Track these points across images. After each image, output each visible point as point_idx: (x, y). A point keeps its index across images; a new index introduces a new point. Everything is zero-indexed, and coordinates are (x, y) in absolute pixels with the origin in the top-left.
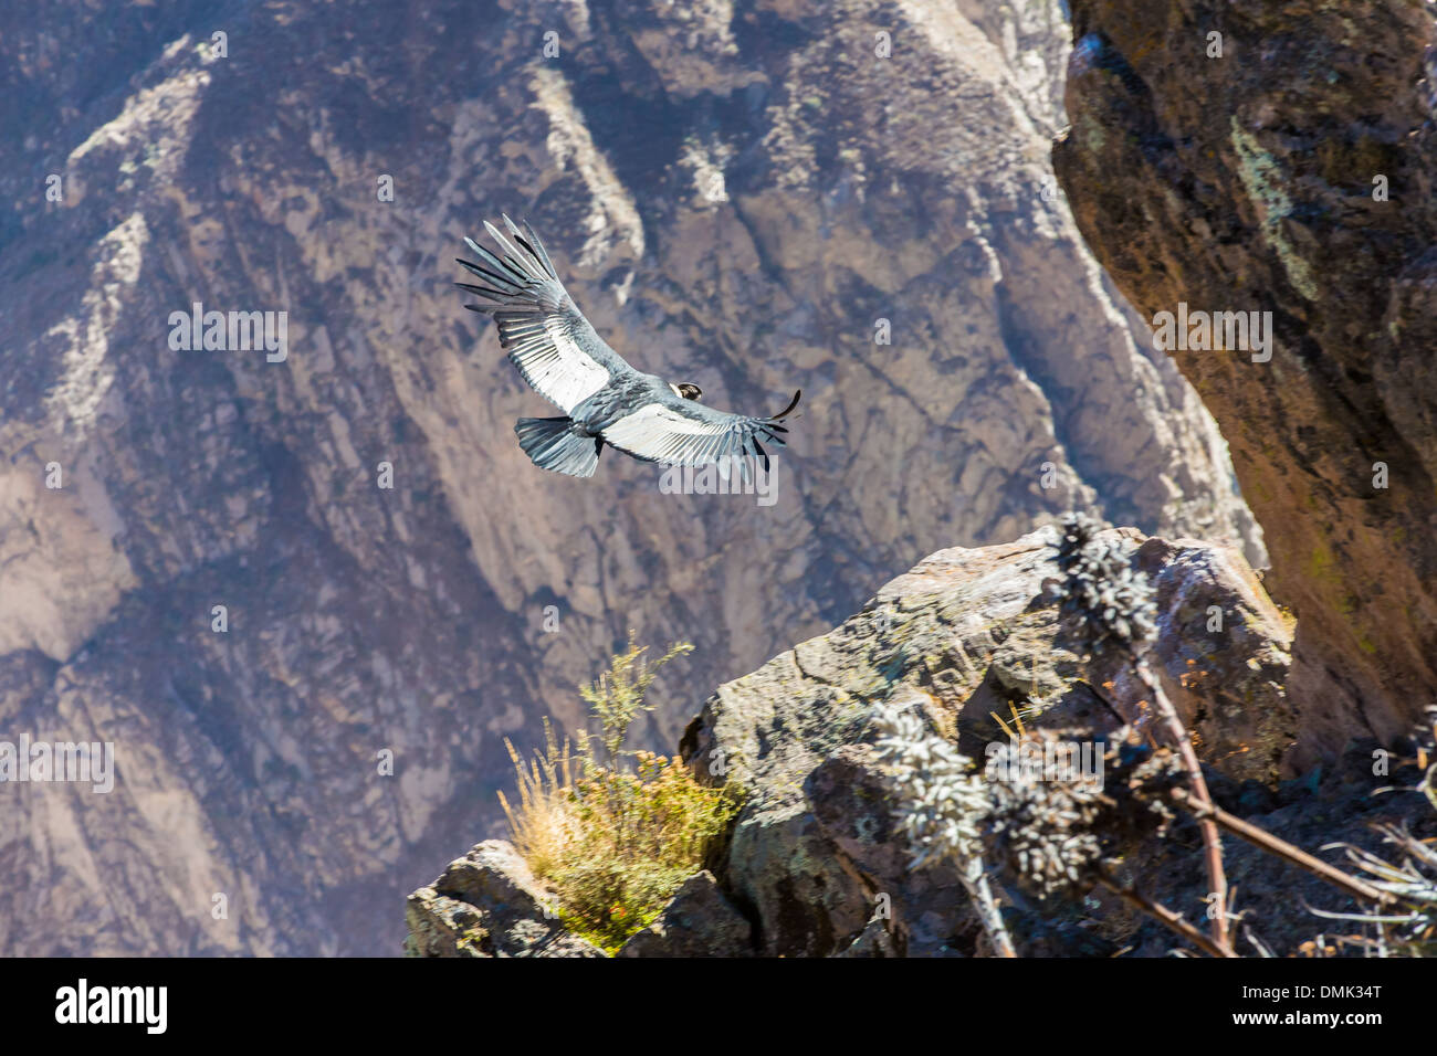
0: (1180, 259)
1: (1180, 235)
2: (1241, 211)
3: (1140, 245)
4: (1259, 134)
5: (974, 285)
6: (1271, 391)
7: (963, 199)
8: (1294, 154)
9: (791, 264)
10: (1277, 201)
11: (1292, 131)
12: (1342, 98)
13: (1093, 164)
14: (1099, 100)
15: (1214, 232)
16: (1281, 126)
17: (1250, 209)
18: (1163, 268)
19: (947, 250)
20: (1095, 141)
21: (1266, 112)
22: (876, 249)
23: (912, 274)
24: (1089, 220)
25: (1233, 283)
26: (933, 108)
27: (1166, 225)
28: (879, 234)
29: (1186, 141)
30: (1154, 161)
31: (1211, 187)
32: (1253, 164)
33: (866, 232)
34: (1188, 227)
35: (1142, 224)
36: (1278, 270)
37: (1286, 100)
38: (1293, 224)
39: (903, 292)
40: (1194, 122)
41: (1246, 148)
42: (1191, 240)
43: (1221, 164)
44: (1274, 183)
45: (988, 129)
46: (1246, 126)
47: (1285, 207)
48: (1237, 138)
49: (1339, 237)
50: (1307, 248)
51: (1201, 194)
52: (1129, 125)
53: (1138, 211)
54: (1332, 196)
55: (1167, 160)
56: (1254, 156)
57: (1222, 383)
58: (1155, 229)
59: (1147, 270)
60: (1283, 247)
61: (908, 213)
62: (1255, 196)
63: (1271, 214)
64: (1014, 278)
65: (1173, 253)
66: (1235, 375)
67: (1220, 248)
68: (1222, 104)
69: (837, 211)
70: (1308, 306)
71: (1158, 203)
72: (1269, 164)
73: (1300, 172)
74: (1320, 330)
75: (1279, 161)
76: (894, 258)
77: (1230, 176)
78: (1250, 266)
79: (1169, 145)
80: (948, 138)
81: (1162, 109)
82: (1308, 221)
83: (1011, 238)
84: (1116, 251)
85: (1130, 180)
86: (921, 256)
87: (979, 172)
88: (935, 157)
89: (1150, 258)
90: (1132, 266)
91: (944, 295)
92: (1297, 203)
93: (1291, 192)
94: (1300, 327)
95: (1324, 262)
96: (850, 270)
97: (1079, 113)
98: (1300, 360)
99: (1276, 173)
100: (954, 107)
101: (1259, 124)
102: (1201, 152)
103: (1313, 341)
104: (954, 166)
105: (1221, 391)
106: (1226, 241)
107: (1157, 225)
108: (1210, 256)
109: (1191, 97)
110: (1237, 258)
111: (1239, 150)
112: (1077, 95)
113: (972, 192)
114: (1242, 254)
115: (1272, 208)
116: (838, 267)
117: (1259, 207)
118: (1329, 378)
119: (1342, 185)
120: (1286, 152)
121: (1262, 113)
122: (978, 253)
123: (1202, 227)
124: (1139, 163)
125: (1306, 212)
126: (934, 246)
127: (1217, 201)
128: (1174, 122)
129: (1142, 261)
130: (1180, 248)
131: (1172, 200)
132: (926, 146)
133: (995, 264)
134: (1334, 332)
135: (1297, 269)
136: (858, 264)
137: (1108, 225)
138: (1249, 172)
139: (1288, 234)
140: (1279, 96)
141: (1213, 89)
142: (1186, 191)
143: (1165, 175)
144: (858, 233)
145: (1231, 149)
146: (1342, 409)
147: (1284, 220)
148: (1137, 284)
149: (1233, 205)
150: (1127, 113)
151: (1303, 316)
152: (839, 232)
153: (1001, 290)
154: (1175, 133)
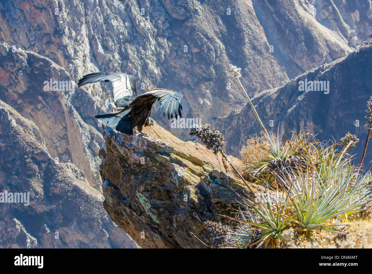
0: (132, 221)
1: (131, 216)
2: (141, 209)
3: (123, 220)
4: (142, 193)
5: (104, 238)
6: (154, 243)
7: (98, 222)
8: (149, 196)
9: (68, 241)
10: (148, 205)
11: (148, 191)
12: (157, 182)
13: (111, 205)
14: (110, 193)
15: (137, 214)
16: (146, 190)
17: (143, 208)
18: (129, 223)
19: (97, 233)
20: (111, 201)
21: (142, 188)
22: (83, 235)
23: (91, 239)
24: (113, 217)
25: (143, 223)
26: (89, 205)
27: (127, 214)
28: (83, 232)
29: (128, 197)
30: (123, 202)
31: (135, 205)
32: (142, 199)
33: (81, 232)
34: (132, 214)
35: (123, 215)
36: (151, 219)
37: (146, 185)
38: (152, 209)
39: (90, 243)
40: (129, 193)
41: (140, 196)
42: (133, 216)
43: (136, 200)
44: (146, 202)
45: (100, 208)
46: (139, 192)
47: (150, 206)
48: (138, 195)
49: (161, 210)
50: (155, 213)
51: (133, 207)
52: (117, 196)
53: (122, 213)
54: (158, 202)
55: (125, 202)
56: (142, 197)
57: (145, 243)
58: (126, 216)
59: (126, 224)
60: (151, 214)
61: (88, 227)
62: (143, 205)
63: (147, 208)
64: (111, 236)
65: (130, 220)
66: (147, 241)
67: (139, 217)
68: (133, 189)
69: (74, 229)
70: (158, 225)
71: (125, 210)
72: (145, 198)
73: (151, 198)
74: (161, 229)
75: (147, 197)
76: (87, 236)
77: (137, 202)
78: (145, 219)
79: (125, 199)
80: (93, 211)
81: (122, 192)
82: (154, 208)
83: (109, 228)
84: (119, 222)
85: (119, 207)
86: (92, 235)
87: (100, 216)
88: (91, 215)
89: (126, 222)
90: (123, 224)
91: (98, 242)
92: (152, 205)
93: (150, 203)
94: (157, 229)
95: (159, 215)
96: (79, 240)
97: (106, 196)
98: (159, 235)
99: (147, 200)
100: (93, 204)
101: (141, 191)
102: (131, 199)
103: (160, 231)
104: (95, 216)
105: (145, 245)
106: (140, 215)
107: (126, 215)
108: (137, 219)
109: (127, 188)
110: (142, 218)
111: (138, 197)
112: (105, 192)
113: (100, 220)
114: (143, 217)
115: (147, 207)
116: (76, 240)
117: (145, 207)
118: (165, 238)
119: (160, 200)
120: (148, 195)
121: (141, 189)
122: (103, 232)
123: (134, 213)
124: (120, 203)
125: (154, 207)
126: (95, 232)
127: (136, 208)
128: (125, 194)
129: (124, 223)
130: (131, 219)
131: (128, 209)
132: (89, 213)
133: (107, 234)
134: (164, 229)
135: (154, 218)
136: (81, 239)
137: (116, 217)
138: (141, 201)
139: (151, 211)
140: (144, 185)
141: (131, 186)
142: (130, 207)
143: (125, 205)
144: (79, 233)
145: (137, 197)
146: (169, 244)
147: (150, 209)
148: (124, 227)
149: (140, 208)
150: (116, 194)
151: (157, 227)
152: (76, 233)
153: (109, 238)
154: (126, 196)
